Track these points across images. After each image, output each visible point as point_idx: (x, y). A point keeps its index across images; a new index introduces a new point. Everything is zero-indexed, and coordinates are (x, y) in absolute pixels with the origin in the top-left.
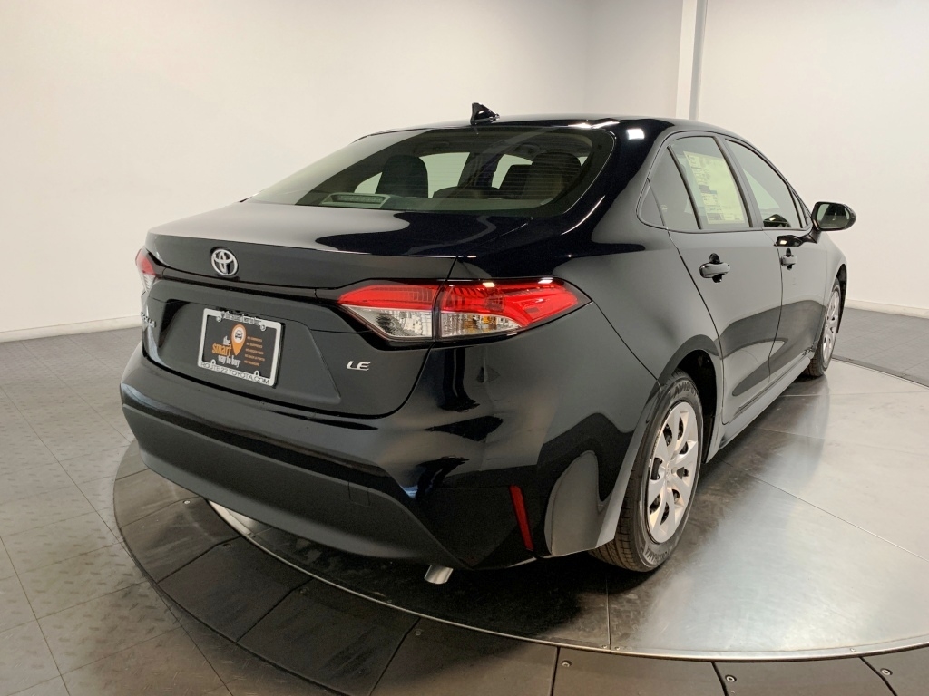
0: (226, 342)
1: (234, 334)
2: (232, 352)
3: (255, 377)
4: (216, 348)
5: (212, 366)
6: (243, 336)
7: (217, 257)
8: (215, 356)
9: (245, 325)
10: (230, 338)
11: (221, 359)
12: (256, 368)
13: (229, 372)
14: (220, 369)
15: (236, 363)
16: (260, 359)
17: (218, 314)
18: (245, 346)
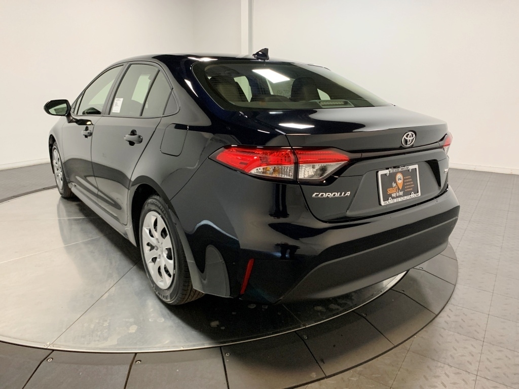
0: (394, 185)
1: (397, 179)
2: (399, 188)
3: (413, 195)
4: (390, 191)
5: (391, 201)
6: (402, 178)
7: (407, 137)
8: (390, 195)
9: (401, 172)
10: (396, 182)
11: (394, 195)
12: (411, 191)
13: (400, 199)
14: (395, 200)
15: (401, 193)
16: (412, 186)
17: (387, 172)
18: (404, 182)
